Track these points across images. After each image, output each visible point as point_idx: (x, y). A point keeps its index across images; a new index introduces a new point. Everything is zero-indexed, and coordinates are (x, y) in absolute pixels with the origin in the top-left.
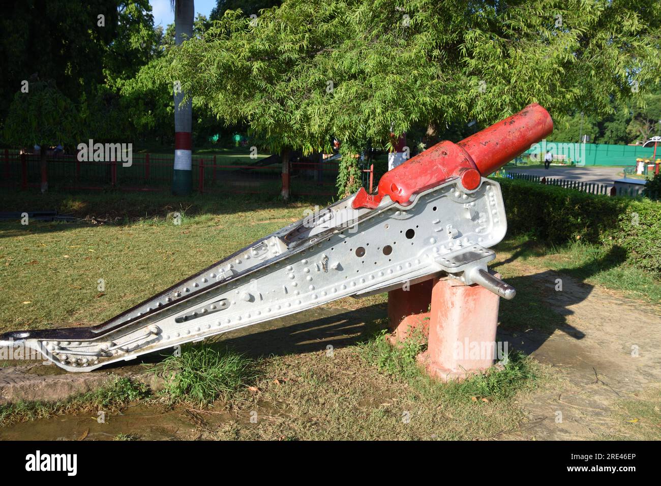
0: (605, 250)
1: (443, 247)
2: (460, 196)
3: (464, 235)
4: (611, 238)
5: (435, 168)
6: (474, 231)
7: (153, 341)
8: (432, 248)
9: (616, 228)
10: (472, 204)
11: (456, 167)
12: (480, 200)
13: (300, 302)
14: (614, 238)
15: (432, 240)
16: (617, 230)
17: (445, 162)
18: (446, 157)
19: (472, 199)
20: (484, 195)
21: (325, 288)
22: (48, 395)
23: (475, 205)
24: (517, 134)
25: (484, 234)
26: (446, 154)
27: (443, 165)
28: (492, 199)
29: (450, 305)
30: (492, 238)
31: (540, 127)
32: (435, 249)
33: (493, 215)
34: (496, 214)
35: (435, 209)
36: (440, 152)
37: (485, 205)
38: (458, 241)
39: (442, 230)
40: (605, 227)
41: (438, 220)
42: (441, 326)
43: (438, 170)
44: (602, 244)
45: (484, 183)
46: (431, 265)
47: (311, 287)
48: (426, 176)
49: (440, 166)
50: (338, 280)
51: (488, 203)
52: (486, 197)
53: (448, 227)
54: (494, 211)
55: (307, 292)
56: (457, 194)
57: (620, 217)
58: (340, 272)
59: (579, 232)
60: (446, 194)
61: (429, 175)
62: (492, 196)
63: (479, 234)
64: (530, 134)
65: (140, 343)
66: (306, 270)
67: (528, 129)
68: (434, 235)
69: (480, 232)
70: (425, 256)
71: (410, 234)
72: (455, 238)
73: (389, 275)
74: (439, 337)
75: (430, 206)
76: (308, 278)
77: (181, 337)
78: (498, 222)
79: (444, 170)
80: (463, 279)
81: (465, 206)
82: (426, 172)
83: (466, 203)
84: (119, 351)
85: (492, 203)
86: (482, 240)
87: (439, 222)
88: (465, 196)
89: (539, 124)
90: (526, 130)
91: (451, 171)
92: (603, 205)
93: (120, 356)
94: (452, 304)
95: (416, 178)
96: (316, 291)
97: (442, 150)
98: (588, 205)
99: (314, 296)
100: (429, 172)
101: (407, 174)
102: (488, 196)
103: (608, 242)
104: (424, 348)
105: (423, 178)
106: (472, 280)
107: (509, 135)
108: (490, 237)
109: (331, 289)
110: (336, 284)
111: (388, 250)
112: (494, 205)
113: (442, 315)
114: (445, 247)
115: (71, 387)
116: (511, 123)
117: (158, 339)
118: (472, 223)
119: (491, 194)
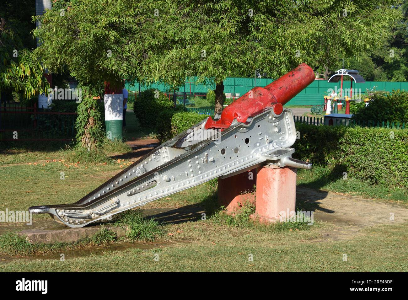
0: (329, 169)
1: (264, 148)
2: (272, 119)
3: (274, 141)
4: (333, 159)
5: (257, 103)
6: (279, 139)
7: (115, 208)
8: (259, 149)
9: (337, 150)
10: (277, 123)
11: (268, 102)
12: (281, 121)
13: (195, 181)
14: (336, 158)
15: (258, 144)
16: (339, 151)
17: (262, 100)
18: (262, 96)
19: (278, 120)
20: (283, 118)
21: (207, 172)
22: (68, 239)
23: (279, 124)
24: (297, 82)
25: (284, 140)
26: (261, 95)
27: (261, 101)
28: (288, 120)
29: (272, 180)
30: (288, 142)
31: (309, 78)
32: (260, 150)
33: (288, 129)
34: (290, 128)
35: (259, 126)
36: (258, 94)
37: (284, 123)
38: (271, 145)
39: (263, 138)
40: (329, 150)
41: (261, 133)
42: (266, 194)
43: (259, 104)
44: (327, 164)
45: (284, 110)
46: (259, 158)
47: (200, 172)
48: (252, 107)
49: (259, 102)
50: (213, 168)
51: (285, 122)
52: (284, 119)
53: (266, 137)
54: (289, 127)
55: (198, 175)
56: (270, 117)
57: (340, 141)
58: (214, 163)
59: (308, 157)
60: (265, 118)
61: (254, 107)
62: (288, 118)
63: (282, 141)
64: (303, 82)
65: (108, 209)
66: (197, 162)
67: (302, 79)
68: (259, 141)
69: (281, 139)
70: (255, 153)
71: (247, 141)
72: (270, 143)
73: (238, 165)
74: (264, 201)
75: (257, 125)
76: (199, 167)
77: (131, 204)
78: (291, 133)
79: (262, 104)
80: (279, 164)
81: (274, 124)
82: (252, 105)
83: (275, 123)
84: (96, 215)
85: (287, 122)
86: (283, 144)
87: (261, 134)
88: (274, 119)
89: (308, 76)
90: (302, 80)
91: (266, 104)
92: (326, 132)
93: (97, 218)
94: (274, 179)
95: (247, 109)
96: (202, 174)
97: (259, 92)
98: (314, 133)
99: (201, 177)
100: (254, 105)
101: (242, 107)
102: (286, 119)
103: (332, 161)
104: (254, 210)
105: (251, 109)
106: (285, 164)
107: (293, 83)
108: (287, 142)
109: (209, 173)
110: (212, 170)
111: (236, 150)
112: (289, 123)
113: (266, 187)
114: (265, 148)
115: (79, 235)
116: (293, 76)
117: (118, 207)
118: (277, 134)
119: (287, 117)
